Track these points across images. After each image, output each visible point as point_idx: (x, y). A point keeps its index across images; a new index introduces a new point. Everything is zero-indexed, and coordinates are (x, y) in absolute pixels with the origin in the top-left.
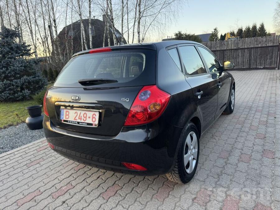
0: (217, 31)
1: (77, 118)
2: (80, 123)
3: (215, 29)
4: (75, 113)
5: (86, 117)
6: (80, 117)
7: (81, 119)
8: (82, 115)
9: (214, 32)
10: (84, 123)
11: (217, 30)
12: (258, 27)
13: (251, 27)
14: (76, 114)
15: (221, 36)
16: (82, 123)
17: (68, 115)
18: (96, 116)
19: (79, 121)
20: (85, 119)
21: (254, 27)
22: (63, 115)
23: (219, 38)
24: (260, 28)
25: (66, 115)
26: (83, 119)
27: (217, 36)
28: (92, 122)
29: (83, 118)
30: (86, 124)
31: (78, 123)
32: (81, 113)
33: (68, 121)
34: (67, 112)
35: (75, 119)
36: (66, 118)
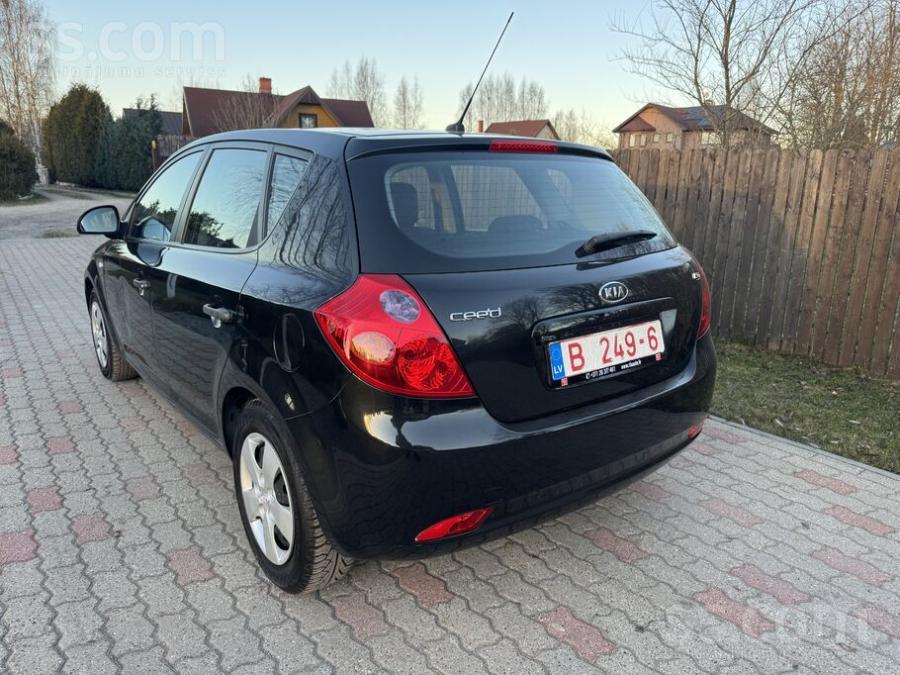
1: (611, 354)
2: (622, 367)
4: (601, 341)
5: (633, 344)
6: (618, 350)
7: (621, 353)
8: (621, 342)
10: (634, 361)
14: (605, 343)
16: (627, 363)
17: (579, 356)
18: (654, 331)
19: (619, 360)
20: (631, 350)
22: (561, 362)
25: (573, 358)
26: (629, 353)
28: (650, 353)
29: (625, 348)
30: (640, 362)
31: (618, 367)
32: (616, 338)
33: (584, 375)
34: (571, 346)
35: (605, 361)
36: (575, 368)
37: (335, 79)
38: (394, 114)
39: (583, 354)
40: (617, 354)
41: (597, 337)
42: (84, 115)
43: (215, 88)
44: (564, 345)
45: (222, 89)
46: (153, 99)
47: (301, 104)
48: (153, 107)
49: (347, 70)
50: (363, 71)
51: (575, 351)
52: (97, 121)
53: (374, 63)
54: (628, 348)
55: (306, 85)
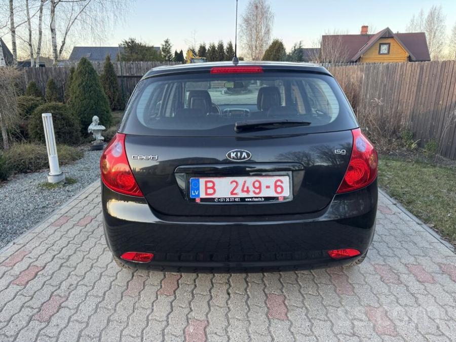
0: (169, 45)
1: (238, 191)
2: (246, 200)
3: (167, 42)
4: (232, 182)
5: (259, 188)
6: (245, 189)
7: (248, 191)
8: (249, 185)
9: (164, 45)
10: (258, 198)
11: (169, 43)
12: (225, 46)
13: (216, 45)
14: (234, 184)
15: (176, 53)
16: (252, 198)
17: (213, 188)
18: (282, 182)
19: (244, 195)
20: (257, 191)
21: (221, 46)
22: (198, 189)
23: (174, 55)
24: (228, 49)
25: (207, 188)
26: (254, 192)
27: (170, 53)
28: (275, 195)
29: (251, 189)
30: (263, 199)
31: (243, 199)
32: (245, 182)
33: (214, 199)
34: (206, 182)
35: (232, 193)
36: (207, 194)
37: (412, 21)
38: (450, 38)
39: (215, 188)
40: (243, 191)
41: (229, 179)
42: (275, 53)
43: (346, 34)
44: (202, 181)
45: (349, 34)
46: (300, 44)
47: (382, 38)
48: (300, 47)
49: (422, 14)
50: (432, 15)
51: (210, 185)
52: (279, 55)
53: (440, 8)
54: (254, 189)
55: (387, 27)
